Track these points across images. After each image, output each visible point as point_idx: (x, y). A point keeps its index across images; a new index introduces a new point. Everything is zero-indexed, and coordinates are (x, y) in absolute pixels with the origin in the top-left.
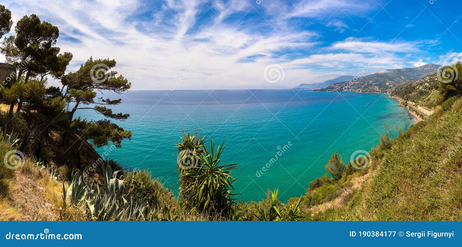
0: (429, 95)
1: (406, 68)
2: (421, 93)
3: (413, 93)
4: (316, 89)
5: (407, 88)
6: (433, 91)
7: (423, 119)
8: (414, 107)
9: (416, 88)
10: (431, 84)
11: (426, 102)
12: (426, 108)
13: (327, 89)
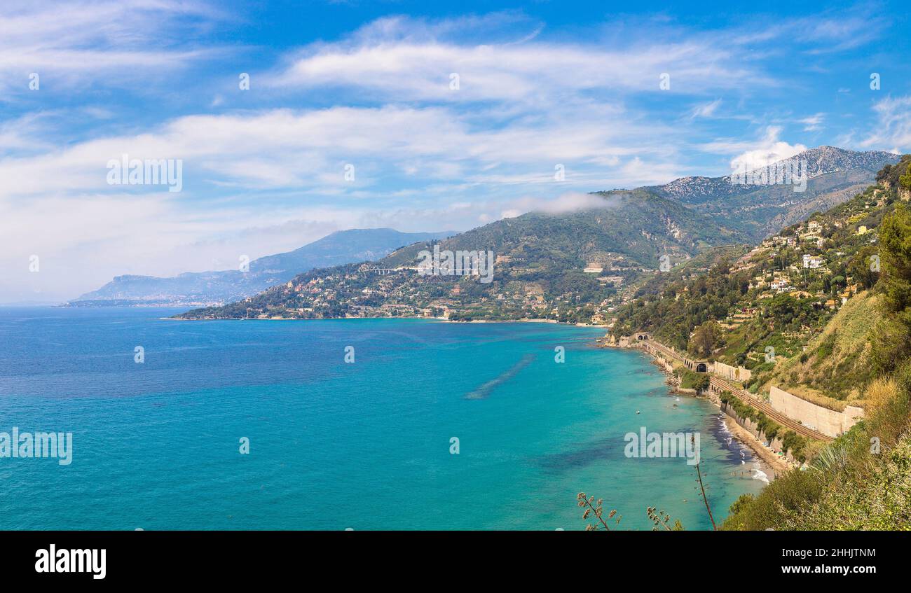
0: (829, 318)
1: (695, 178)
2: (786, 312)
3: (740, 317)
4: (199, 305)
5: (704, 291)
6: (851, 296)
7: (802, 459)
8: (747, 392)
9: (751, 287)
10: (836, 258)
11: (811, 361)
12: (813, 394)
13: (260, 303)
